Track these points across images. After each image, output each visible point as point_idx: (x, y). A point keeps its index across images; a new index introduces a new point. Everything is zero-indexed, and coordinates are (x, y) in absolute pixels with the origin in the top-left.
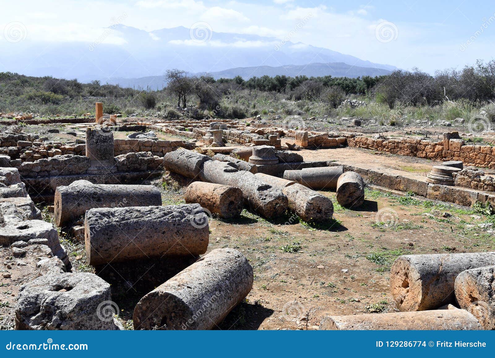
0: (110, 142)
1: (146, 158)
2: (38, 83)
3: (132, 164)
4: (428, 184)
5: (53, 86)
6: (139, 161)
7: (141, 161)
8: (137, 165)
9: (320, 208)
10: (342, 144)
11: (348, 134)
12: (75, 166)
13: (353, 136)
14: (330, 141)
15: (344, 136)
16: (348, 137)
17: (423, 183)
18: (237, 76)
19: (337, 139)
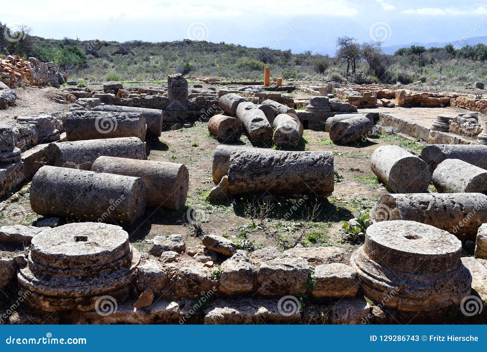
0: (183, 87)
1: (211, 101)
2: (254, 53)
3: (200, 104)
4: (430, 131)
5: (263, 55)
6: (206, 103)
7: (207, 103)
8: (204, 106)
9: (287, 136)
10: (443, 103)
11: (451, 94)
12: (158, 103)
13: (456, 97)
14: (430, 101)
15: (448, 96)
16: (451, 97)
17: (426, 129)
18: (448, 44)
19: (439, 99)
